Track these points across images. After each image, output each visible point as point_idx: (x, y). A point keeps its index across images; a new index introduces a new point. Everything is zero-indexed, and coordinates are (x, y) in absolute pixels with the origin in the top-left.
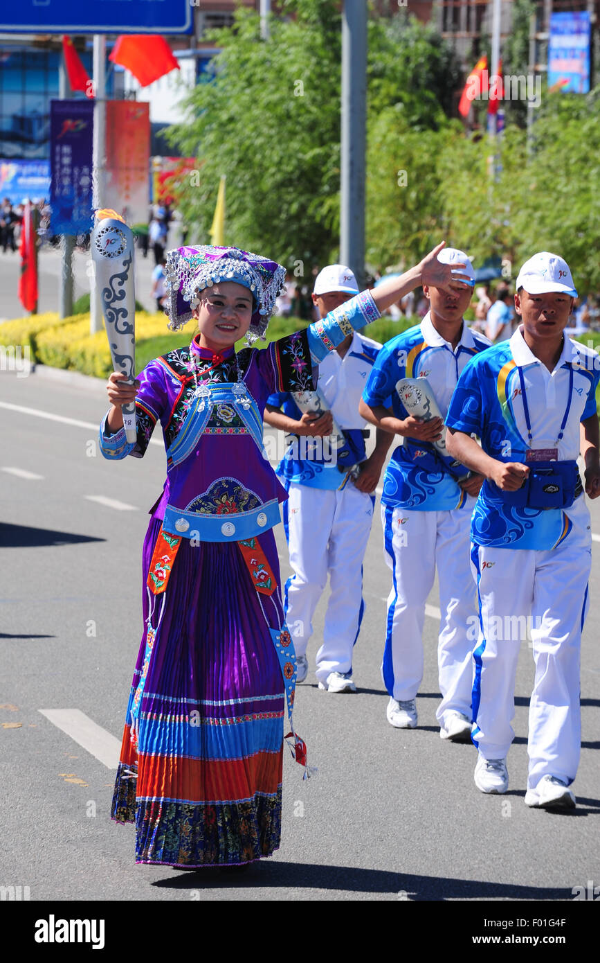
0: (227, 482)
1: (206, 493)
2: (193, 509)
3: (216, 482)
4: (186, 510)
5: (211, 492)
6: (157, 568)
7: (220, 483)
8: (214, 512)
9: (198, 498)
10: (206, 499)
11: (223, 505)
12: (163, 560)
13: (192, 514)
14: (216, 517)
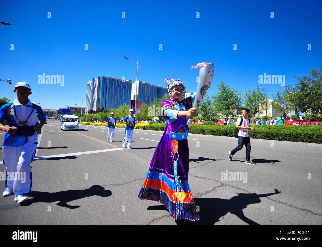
0: (182, 126)
1: (179, 129)
2: (176, 132)
3: (180, 126)
4: (175, 133)
5: (180, 128)
6: (174, 147)
7: (181, 126)
8: (180, 133)
9: (177, 130)
10: (179, 130)
11: (182, 131)
12: (175, 145)
13: (176, 133)
14: (181, 134)
